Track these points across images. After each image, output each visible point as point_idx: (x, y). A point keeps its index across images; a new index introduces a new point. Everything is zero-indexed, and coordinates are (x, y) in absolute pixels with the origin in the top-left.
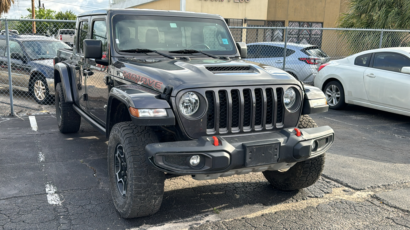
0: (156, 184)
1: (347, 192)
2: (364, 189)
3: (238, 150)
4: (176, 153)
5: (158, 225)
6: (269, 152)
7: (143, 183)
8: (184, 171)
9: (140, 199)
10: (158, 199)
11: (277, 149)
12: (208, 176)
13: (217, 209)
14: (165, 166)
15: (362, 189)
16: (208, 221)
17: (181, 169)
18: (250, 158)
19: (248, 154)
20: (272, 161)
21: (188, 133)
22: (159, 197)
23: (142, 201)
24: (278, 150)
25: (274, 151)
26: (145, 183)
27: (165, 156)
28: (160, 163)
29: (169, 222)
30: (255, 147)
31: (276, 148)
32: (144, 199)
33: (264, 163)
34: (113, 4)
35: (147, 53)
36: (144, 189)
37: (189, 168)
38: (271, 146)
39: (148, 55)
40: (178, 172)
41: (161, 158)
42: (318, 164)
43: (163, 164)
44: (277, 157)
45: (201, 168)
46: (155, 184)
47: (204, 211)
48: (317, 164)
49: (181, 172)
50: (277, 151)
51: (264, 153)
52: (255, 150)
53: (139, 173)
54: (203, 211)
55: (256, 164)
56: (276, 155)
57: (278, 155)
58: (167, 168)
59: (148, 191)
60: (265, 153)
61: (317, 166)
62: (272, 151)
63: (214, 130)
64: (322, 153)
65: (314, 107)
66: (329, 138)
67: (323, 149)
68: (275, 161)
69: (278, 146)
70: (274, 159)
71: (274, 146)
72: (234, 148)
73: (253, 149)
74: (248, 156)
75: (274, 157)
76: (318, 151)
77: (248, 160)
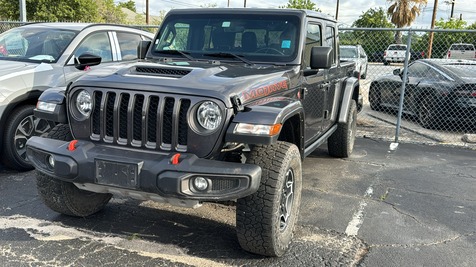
3: (88, 160)
6: (123, 173)
10: (58, 198)
16: (100, 240)
18: (100, 174)
20: (128, 185)
22: (58, 196)
24: (136, 174)
25: (129, 173)
27: (33, 151)
28: (30, 156)
30: (104, 162)
32: (45, 193)
33: (118, 185)
37: (46, 167)
38: (124, 166)
41: (31, 151)
43: (32, 158)
44: (135, 182)
45: (54, 170)
46: (51, 181)
47: (125, 232)
48: (255, 220)
50: (134, 175)
51: (116, 173)
52: (105, 165)
54: (123, 232)
55: (108, 183)
56: (133, 179)
57: (136, 179)
59: (46, 185)
60: (118, 172)
61: (257, 224)
62: (127, 173)
63: (100, 137)
64: (218, 198)
65: (235, 133)
66: (240, 180)
67: (221, 193)
68: (133, 187)
69: (135, 168)
70: (131, 183)
71: (130, 167)
72: (86, 157)
73: (102, 164)
74: (97, 170)
75: (130, 181)
76: (208, 193)
77: (98, 176)
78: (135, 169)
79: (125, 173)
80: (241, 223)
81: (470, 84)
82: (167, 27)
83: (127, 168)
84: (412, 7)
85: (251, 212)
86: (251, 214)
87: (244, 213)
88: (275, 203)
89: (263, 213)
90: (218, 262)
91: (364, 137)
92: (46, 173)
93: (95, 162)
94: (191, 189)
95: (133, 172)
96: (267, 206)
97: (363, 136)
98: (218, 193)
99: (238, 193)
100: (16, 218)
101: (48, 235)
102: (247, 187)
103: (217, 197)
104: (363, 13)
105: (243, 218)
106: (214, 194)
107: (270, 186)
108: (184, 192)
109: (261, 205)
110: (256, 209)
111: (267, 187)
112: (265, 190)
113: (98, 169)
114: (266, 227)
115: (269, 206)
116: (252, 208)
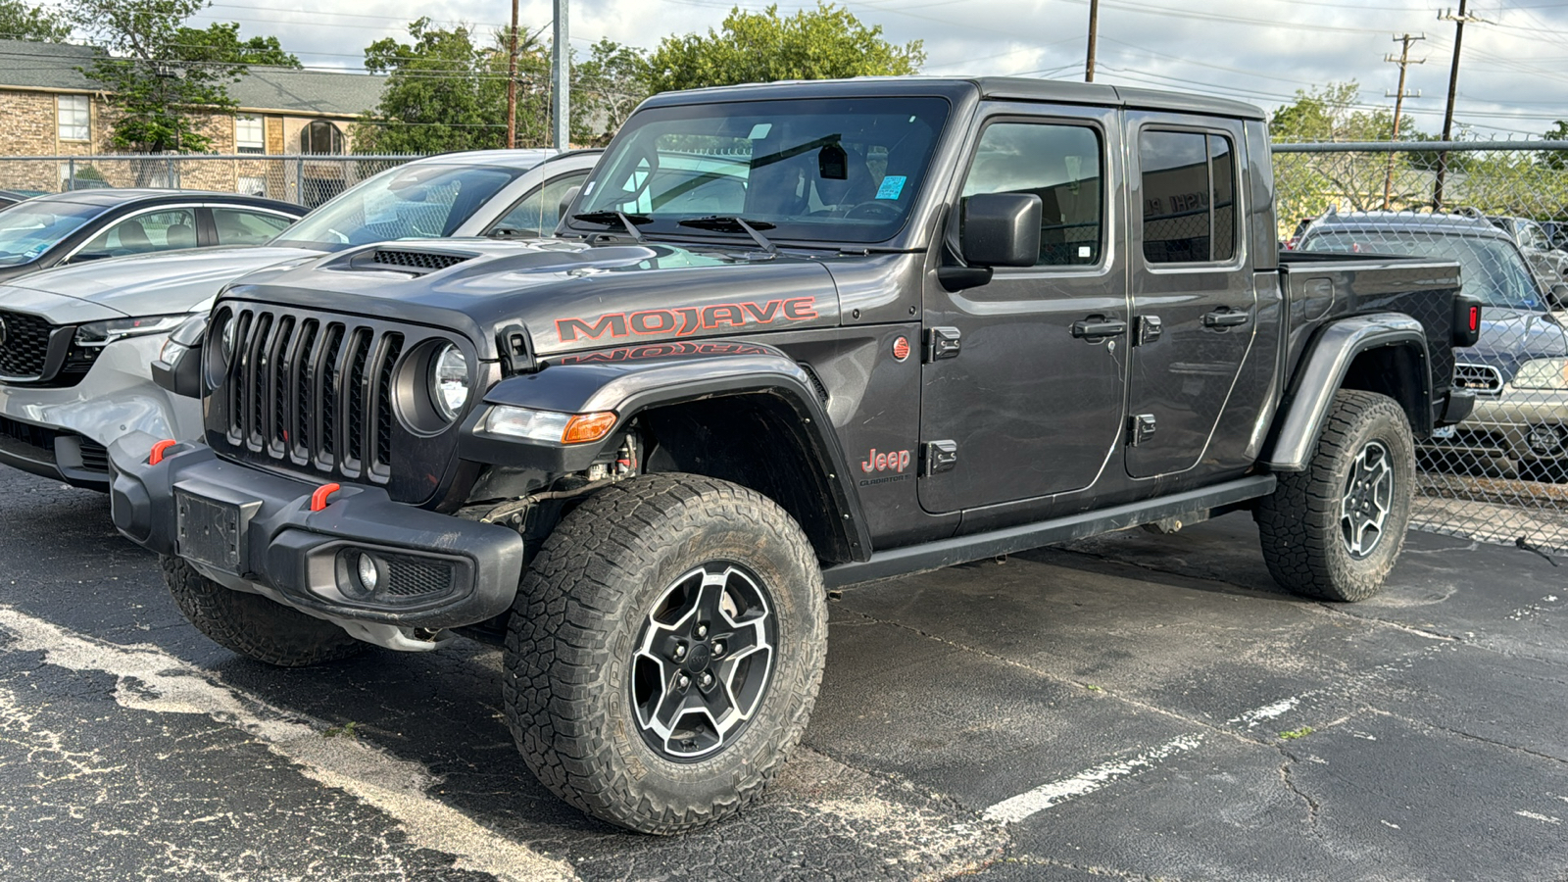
6: (217, 529)
11: (234, 529)
16: (253, 726)
18: (183, 530)
20: (227, 564)
24: (238, 533)
25: (228, 529)
30: (187, 497)
31: (233, 524)
33: (211, 564)
38: (218, 510)
44: (236, 556)
50: (235, 535)
51: (206, 528)
52: (189, 507)
55: (195, 556)
56: (234, 548)
57: (238, 549)
62: (223, 531)
65: (479, 433)
66: (453, 568)
67: (408, 604)
70: (230, 558)
73: (185, 502)
74: (179, 519)
76: (379, 601)
78: (236, 521)
79: (220, 529)
83: (223, 515)
88: (589, 654)
91: (1520, 542)
93: (175, 496)
94: (341, 583)
97: (1513, 539)
98: (400, 603)
99: (446, 604)
100: (133, 651)
101: (155, 696)
102: (470, 589)
103: (394, 612)
106: (392, 603)
107: (578, 600)
108: (316, 589)
111: (571, 602)
112: (565, 612)
113: (180, 516)
114: (560, 724)
115: (565, 660)
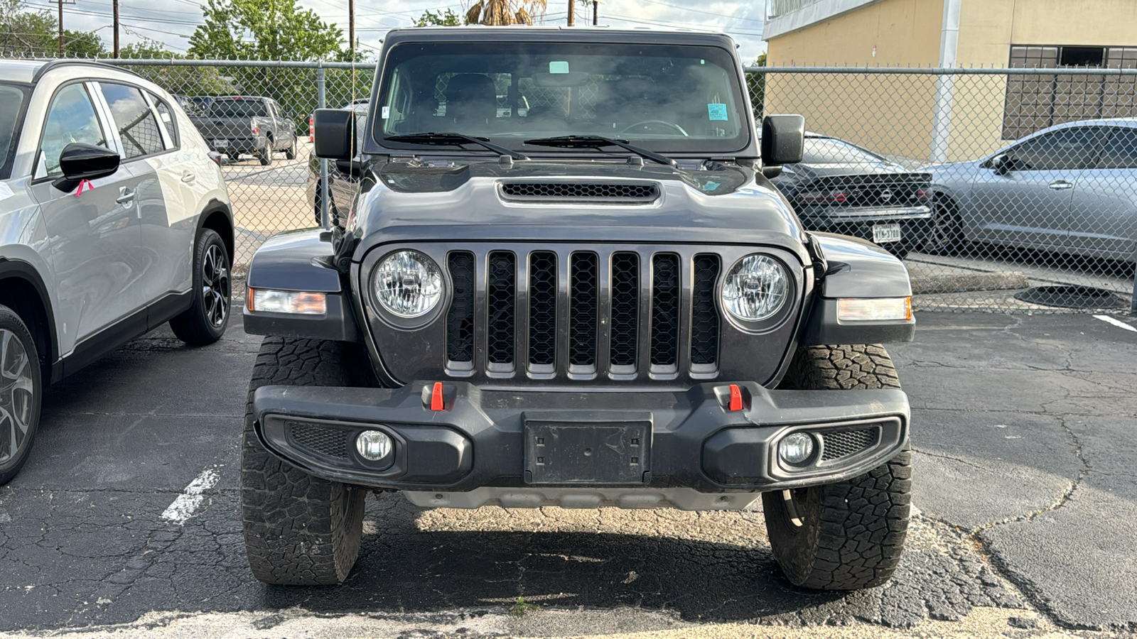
0: (305, 499)
1: (1020, 626)
2: (1093, 628)
3: (498, 429)
4: (315, 418)
5: (327, 614)
6: (608, 448)
7: (267, 491)
8: (335, 471)
9: (262, 535)
10: (317, 542)
11: (637, 443)
12: (438, 496)
13: (526, 602)
14: (290, 450)
15: (1080, 627)
16: (463, 630)
17: (332, 465)
18: (541, 459)
19: (532, 446)
20: (622, 476)
21: (390, 369)
22: (317, 536)
23: (268, 539)
24: (643, 446)
25: (626, 445)
26: (273, 493)
27: (291, 424)
28: (277, 442)
29: (363, 613)
30: (554, 428)
31: (637, 439)
32: (274, 536)
33: (593, 481)
34: (773, 17)
35: (463, 145)
36: (269, 508)
37: (351, 463)
38: (613, 431)
39: (466, 150)
40: (320, 471)
41: (281, 426)
42: (876, 513)
43: (286, 444)
44: (640, 467)
45: (383, 468)
46: (301, 499)
47: (488, 600)
48: (873, 514)
49: (328, 473)
50: (639, 450)
51: (589, 450)
52: (556, 436)
53: (257, 463)
54: (484, 600)
55: (563, 478)
56: (637, 460)
57: (643, 459)
58: (293, 456)
59: (281, 514)
60: (592, 449)
61: (875, 521)
62: (620, 447)
63: (471, 367)
64: (840, 476)
65: (841, 322)
66: (881, 428)
67: (845, 465)
68: (635, 479)
69: (641, 433)
70: (629, 470)
71: (628, 430)
72: (492, 423)
73: (549, 433)
74: (531, 450)
75: (628, 466)
76: (819, 468)
77: (534, 464)
78: (641, 436)
79: (615, 447)
80: (836, 525)
81: (832, 178)
82: (395, 76)
83: (620, 433)
84: (517, 11)
85: (862, 497)
86: (863, 501)
87: (846, 501)
89: (892, 495)
90: (769, 624)
92: (356, 478)
93: (526, 430)
94: (781, 464)
95: (635, 441)
96: (900, 478)
102: (898, 441)
103: (838, 473)
104: (415, 22)
105: (843, 514)
106: (830, 468)
108: (774, 472)
109: (885, 478)
110: (874, 488)
113: (535, 447)
116: (865, 488)
